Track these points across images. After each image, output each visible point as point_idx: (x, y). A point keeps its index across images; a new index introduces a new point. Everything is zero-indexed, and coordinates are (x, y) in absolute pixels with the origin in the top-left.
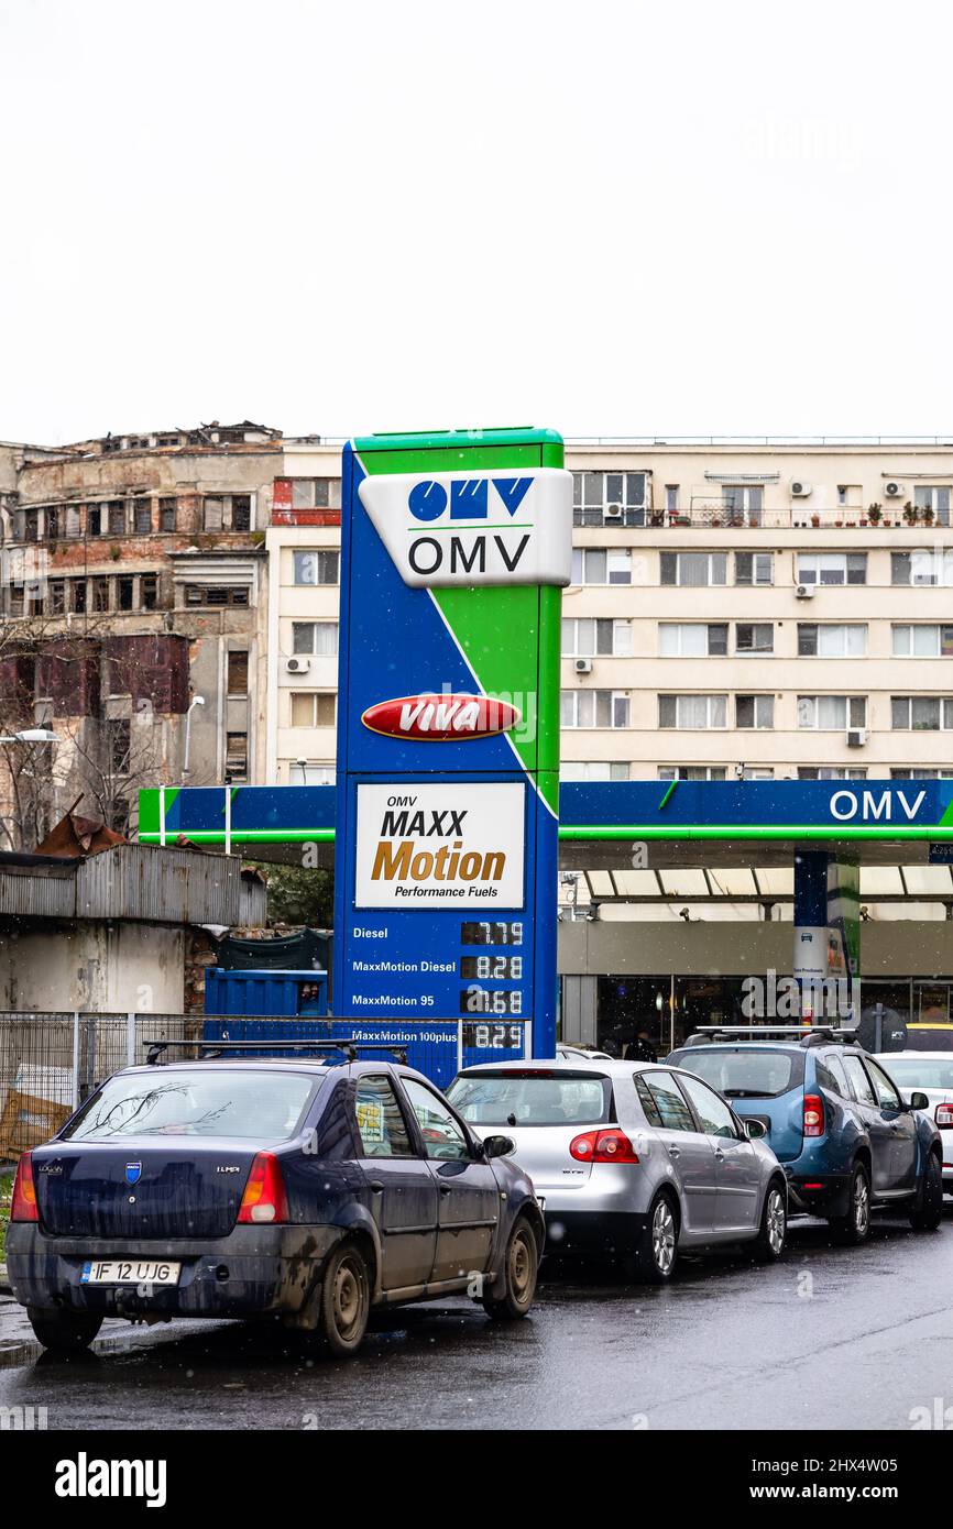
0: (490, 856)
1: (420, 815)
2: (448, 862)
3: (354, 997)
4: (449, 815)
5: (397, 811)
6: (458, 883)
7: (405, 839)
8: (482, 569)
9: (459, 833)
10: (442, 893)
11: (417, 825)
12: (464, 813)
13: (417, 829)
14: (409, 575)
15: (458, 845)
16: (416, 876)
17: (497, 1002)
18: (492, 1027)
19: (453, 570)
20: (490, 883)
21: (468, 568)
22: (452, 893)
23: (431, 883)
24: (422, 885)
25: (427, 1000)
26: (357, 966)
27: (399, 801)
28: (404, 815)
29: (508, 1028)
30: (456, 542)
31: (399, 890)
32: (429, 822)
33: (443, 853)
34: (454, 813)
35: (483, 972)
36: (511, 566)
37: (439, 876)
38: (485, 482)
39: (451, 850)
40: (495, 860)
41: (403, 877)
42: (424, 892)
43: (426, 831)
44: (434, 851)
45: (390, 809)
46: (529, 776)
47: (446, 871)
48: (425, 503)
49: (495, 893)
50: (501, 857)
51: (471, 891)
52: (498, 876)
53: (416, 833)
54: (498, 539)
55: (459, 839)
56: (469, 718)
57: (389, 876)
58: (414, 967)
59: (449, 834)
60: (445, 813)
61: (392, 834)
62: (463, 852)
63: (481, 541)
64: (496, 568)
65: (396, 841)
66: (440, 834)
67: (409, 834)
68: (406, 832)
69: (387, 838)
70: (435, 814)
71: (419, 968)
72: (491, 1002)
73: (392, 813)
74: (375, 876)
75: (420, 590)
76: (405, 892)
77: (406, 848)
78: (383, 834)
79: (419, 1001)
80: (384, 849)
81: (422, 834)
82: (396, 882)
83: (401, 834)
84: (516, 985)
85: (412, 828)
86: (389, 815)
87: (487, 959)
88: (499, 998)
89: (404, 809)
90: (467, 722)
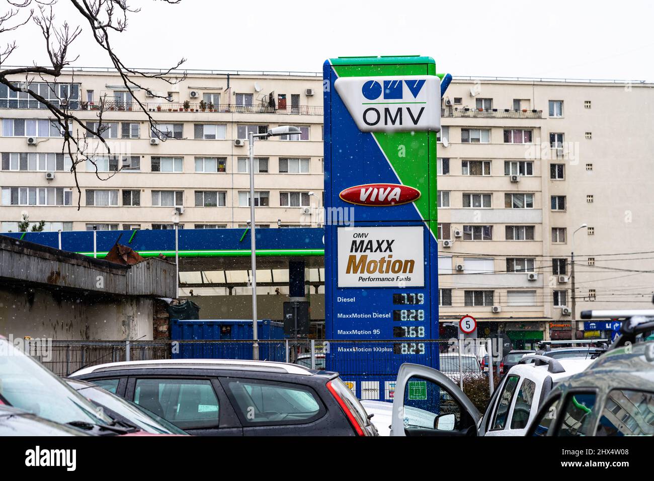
0: (407, 262)
1: (370, 242)
2: (385, 265)
3: (339, 331)
4: (385, 242)
5: (358, 240)
6: (391, 275)
7: (363, 254)
8: (401, 123)
9: (391, 251)
10: (383, 280)
11: (369, 247)
12: (393, 241)
13: (369, 249)
14: (363, 126)
15: (390, 256)
16: (369, 272)
17: (411, 332)
18: (409, 344)
19: (386, 123)
20: (407, 274)
21: (393, 122)
22: (388, 279)
23: (377, 275)
24: (372, 276)
25: (376, 332)
26: (340, 316)
27: (359, 235)
28: (362, 242)
29: (417, 345)
30: (387, 110)
31: (361, 278)
32: (375, 246)
33: (383, 260)
34: (388, 241)
35: (404, 317)
36: (416, 122)
37: (381, 271)
38: (401, 82)
39: (387, 259)
40: (409, 264)
41: (362, 272)
42: (373, 280)
43: (374, 250)
44: (378, 259)
45: (355, 239)
46: (426, 223)
47: (384, 269)
48: (370, 91)
49: (410, 279)
50: (412, 262)
51: (397, 279)
52: (411, 271)
53: (368, 251)
54: (408, 109)
55: (391, 253)
56: (395, 195)
57: (355, 271)
58: (369, 316)
59: (385, 251)
60: (383, 241)
61: (356, 251)
62: (393, 260)
63: (400, 110)
64: (408, 123)
65: (358, 255)
66: (381, 251)
67: (365, 251)
68: (363, 250)
69: (354, 253)
70: (378, 241)
71: (372, 316)
72: (409, 332)
73: (356, 241)
74: (348, 272)
75: (367, 133)
76: (364, 280)
77: (364, 258)
78: (352, 251)
79: (372, 332)
80: (352, 259)
81: (372, 251)
82: (359, 274)
83: (361, 251)
84: (421, 323)
85: (366, 248)
86: (354, 242)
87: (406, 311)
88: (413, 330)
89: (362, 239)
90: (395, 197)
